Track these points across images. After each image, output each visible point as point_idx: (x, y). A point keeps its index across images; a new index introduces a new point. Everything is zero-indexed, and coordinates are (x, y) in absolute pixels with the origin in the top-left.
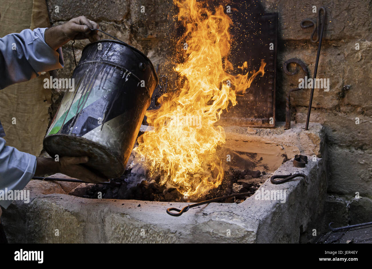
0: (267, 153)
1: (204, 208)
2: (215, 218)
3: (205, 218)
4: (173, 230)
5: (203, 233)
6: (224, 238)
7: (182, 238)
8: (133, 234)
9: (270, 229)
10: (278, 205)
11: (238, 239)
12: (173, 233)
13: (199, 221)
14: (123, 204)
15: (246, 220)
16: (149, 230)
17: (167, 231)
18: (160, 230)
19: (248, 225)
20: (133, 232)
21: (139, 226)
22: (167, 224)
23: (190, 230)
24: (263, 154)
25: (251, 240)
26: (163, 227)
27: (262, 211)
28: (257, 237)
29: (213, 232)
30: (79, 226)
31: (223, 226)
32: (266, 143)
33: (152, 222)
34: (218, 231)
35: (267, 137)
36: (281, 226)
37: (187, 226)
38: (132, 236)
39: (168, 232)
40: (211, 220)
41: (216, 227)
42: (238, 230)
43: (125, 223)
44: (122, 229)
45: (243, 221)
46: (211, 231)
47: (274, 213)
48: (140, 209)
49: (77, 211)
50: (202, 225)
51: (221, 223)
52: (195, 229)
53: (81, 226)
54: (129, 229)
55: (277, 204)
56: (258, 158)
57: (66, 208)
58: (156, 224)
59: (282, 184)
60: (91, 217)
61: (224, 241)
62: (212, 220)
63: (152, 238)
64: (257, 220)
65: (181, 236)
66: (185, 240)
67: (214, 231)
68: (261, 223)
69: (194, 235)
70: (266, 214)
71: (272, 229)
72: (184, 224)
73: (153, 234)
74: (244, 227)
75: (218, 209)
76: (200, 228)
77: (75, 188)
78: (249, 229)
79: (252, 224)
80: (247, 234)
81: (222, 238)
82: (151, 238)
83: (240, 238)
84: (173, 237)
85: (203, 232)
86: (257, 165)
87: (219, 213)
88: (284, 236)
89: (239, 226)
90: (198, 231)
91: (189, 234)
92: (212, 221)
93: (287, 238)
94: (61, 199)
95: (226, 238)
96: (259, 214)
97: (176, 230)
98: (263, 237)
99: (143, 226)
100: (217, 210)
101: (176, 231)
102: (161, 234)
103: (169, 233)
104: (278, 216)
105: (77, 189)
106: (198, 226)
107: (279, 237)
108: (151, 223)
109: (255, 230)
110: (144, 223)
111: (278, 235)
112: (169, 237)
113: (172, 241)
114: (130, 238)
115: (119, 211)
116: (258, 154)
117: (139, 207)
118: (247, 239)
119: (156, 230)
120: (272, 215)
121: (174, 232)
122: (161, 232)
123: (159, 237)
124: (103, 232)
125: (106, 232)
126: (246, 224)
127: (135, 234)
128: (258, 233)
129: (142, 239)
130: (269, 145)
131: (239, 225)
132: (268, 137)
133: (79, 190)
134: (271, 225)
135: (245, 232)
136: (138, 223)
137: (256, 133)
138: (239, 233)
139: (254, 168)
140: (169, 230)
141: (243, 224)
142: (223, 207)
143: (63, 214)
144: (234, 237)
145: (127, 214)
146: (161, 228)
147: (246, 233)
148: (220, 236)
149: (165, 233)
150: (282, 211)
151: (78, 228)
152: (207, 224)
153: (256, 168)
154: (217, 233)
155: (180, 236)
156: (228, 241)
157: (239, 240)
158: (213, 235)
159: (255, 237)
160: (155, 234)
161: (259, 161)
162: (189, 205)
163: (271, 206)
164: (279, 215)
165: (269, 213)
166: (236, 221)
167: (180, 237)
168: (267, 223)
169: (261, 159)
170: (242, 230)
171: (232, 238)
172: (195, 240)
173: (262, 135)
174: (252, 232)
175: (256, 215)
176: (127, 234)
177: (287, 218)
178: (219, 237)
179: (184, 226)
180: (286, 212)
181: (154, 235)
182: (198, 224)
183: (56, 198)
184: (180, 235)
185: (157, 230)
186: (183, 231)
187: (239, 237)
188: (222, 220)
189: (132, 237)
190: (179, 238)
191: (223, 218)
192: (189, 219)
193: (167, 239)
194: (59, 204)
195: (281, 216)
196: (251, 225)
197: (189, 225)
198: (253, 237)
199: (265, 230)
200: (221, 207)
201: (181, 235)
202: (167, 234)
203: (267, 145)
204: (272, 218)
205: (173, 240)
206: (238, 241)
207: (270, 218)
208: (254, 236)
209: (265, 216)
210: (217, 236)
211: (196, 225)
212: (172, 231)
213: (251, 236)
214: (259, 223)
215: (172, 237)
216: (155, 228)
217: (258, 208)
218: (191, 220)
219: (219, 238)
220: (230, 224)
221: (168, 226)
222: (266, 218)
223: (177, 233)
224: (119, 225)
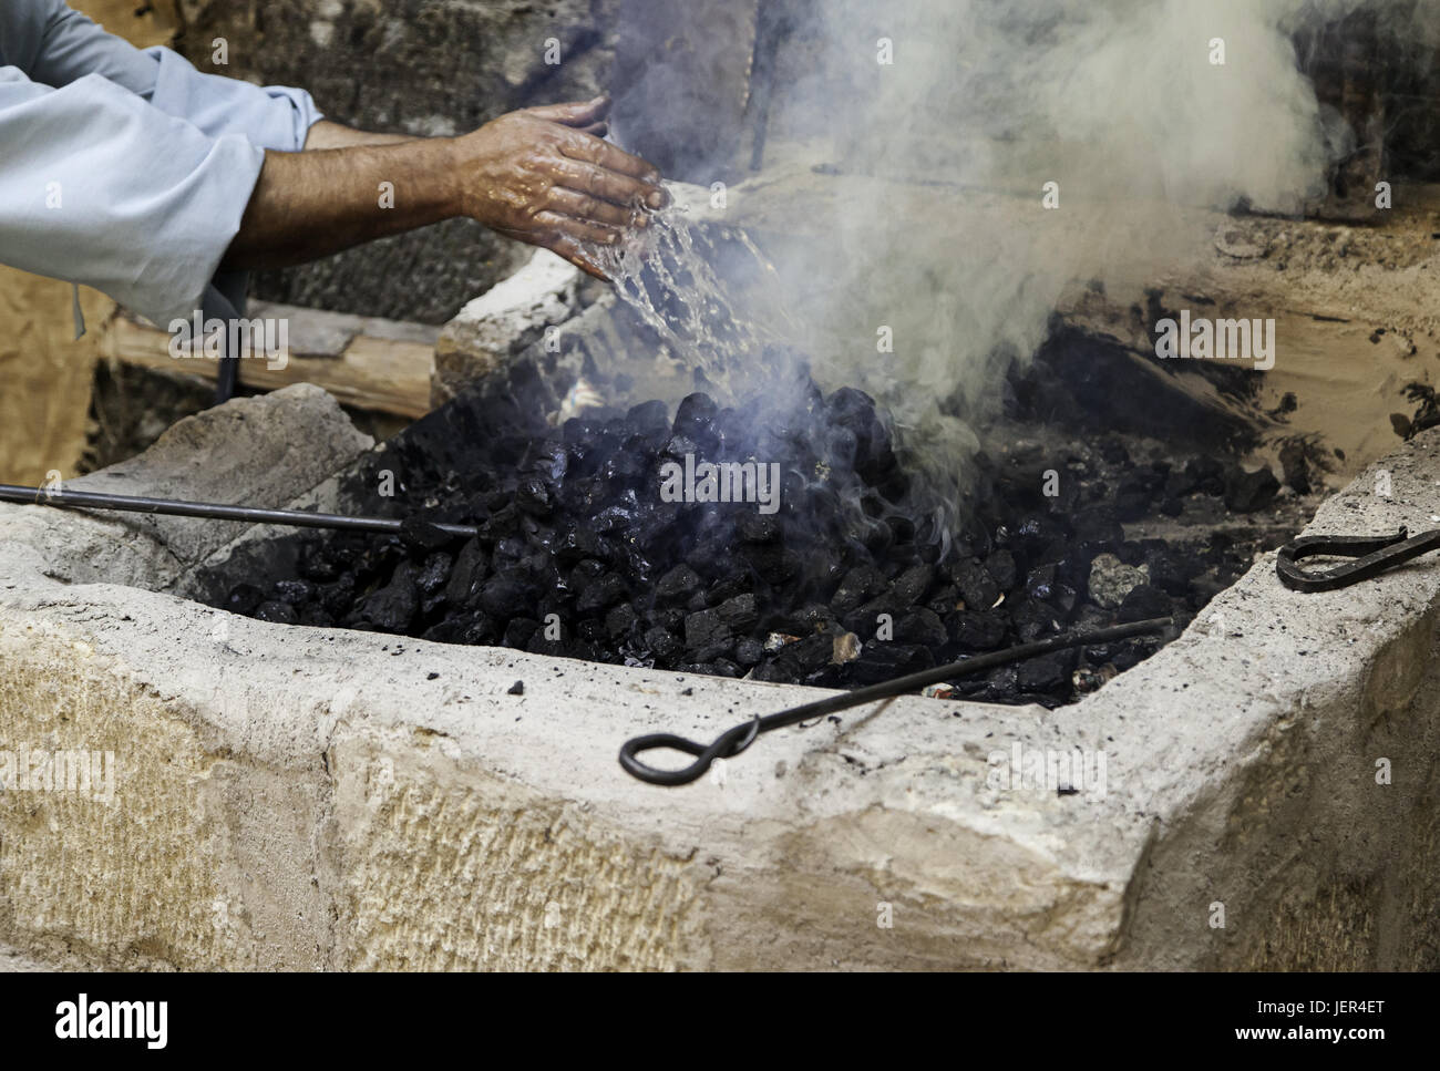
0: (1318, 371)
1: (860, 725)
2: (901, 797)
3: (850, 792)
4: (676, 843)
5: (836, 870)
6: (944, 906)
7: (724, 891)
8: (475, 843)
9: (1223, 861)
10: (1283, 725)
11: (1025, 918)
12: (676, 858)
13: (813, 806)
14: (433, 676)
15: (1071, 815)
16: (555, 829)
17: (647, 847)
18: (612, 837)
19: (1082, 846)
20: (477, 836)
21: (506, 805)
22: (647, 805)
23: (766, 848)
24: (1300, 377)
25: (1092, 931)
26: (625, 821)
27: (1180, 760)
28: (1126, 915)
29: (888, 874)
30: (205, 775)
31: (939, 844)
32: (1318, 318)
33: (572, 792)
34: (916, 866)
35: (1326, 278)
36: (1304, 838)
37: (751, 829)
38: (469, 853)
39: (653, 850)
40: (880, 804)
41: (905, 846)
42: (1021, 870)
43: (434, 784)
44: (420, 810)
45: (1058, 820)
46: (881, 866)
47: (1254, 777)
48: (519, 712)
49: (198, 698)
50: (834, 831)
51: (930, 824)
52: (795, 849)
53: (216, 776)
54: (458, 814)
55: (1282, 718)
56: (1269, 400)
57: (144, 678)
58: (593, 801)
59: (1337, 594)
60: (267, 731)
61: (949, 922)
62: (886, 804)
63: (574, 875)
64: (1142, 815)
65: (721, 880)
66: (742, 901)
67: (895, 868)
68: (1163, 831)
69: (790, 876)
70: (1199, 779)
71: (1239, 864)
72: (740, 815)
73: (575, 854)
74: (1053, 859)
75: (930, 739)
76: (820, 846)
77: (237, 542)
78: (1080, 868)
79: (1106, 844)
80: (1071, 896)
81: (936, 905)
82: (566, 876)
83: (1033, 915)
84: (677, 880)
85: (839, 864)
86: (1265, 437)
87: (933, 764)
88: (1323, 894)
89: (1028, 851)
90: (809, 860)
91: (763, 873)
92: (885, 810)
93: (1346, 898)
94: (128, 618)
95: (956, 910)
96: (1156, 781)
97: (694, 842)
98: (1172, 910)
99: (524, 805)
100: (924, 747)
101: (695, 850)
102: (616, 859)
103: (657, 855)
104: (1281, 788)
105: (247, 544)
106: (809, 833)
107: (1290, 899)
108: (567, 796)
109: (1118, 878)
110: (530, 793)
111: (1277, 894)
112: (657, 877)
113: (672, 900)
114: (463, 864)
115: (405, 715)
116: (1270, 377)
117: (515, 698)
118: (1069, 920)
119: (593, 833)
120: (1241, 784)
121: (684, 853)
122: (617, 846)
123: (609, 875)
124: (327, 818)
125: (344, 822)
126: (1068, 840)
127: (485, 843)
128: (1134, 892)
129: (523, 874)
130: (1336, 325)
131: (1030, 845)
132: (1331, 283)
133: (253, 552)
134: (1228, 842)
135: (1057, 885)
136: (501, 789)
137: (1266, 255)
138: (1027, 888)
139: (1249, 450)
140: (657, 839)
141: (1055, 841)
142: (964, 727)
143: (128, 704)
144: (999, 906)
145: (445, 735)
146: (619, 827)
147: (1065, 891)
148: (927, 896)
149: (637, 856)
150: (1315, 756)
151: (204, 783)
152: (858, 826)
153: (1257, 452)
154: (910, 877)
155: (713, 878)
156: (968, 924)
157: (1026, 927)
158: (889, 885)
159: (1112, 917)
160: (587, 855)
161: (1273, 414)
162: (757, 716)
163: (1239, 736)
164: (1293, 781)
165: (1220, 775)
166: (1016, 820)
167: (715, 882)
168: (1205, 832)
169: (1289, 403)
170: (1041, 872)
171: (988, 912)
172: (795, 907)
173: (1300, 265)
174: (1096, 885)
175: (1135, 787)
176: (444, 841)
177: (1346, 787)
178: (921, 900)
179: (737, 824)
180: (1343, 759)
181: (580, 860)
182: (808, 820)
183: (98, 612)
184: (713, 871)
185: (598, 833)
186: (729, 852)
187: (1024, 912)
188: (939, 809)
189: (472, 860)
190: (709, 889)
191: (945, 799)
192: (767, 786)
193: (649, 887)
194: (107, 649)
195: (1305, 783)
196: (1098, 847)
197: (763, 820)
198: (1103, 915)
199: (1187, 872)
200: (955, 724)
201: (719, 872)
202: (650, 859)
203: (1320, 325)
204: (1239, 801)
205: (679, 897)
206: (1022, 930)
207: (1226, 801)
208: (1109, 908)
209: (1190, 796)
210: (908, 894)
211: (800, 822)
212: (673, 849)
213: (1092, 910)
214: (1145, 835)
215: (673, 882)
216: (587, 825)
217: (1160, 742)
218: (773, 796)
219: (921, 906)
220: (977, 834)
221: (654, 819)
222: (1200, 805)
223: (700, 859)
224: (405, 789)
